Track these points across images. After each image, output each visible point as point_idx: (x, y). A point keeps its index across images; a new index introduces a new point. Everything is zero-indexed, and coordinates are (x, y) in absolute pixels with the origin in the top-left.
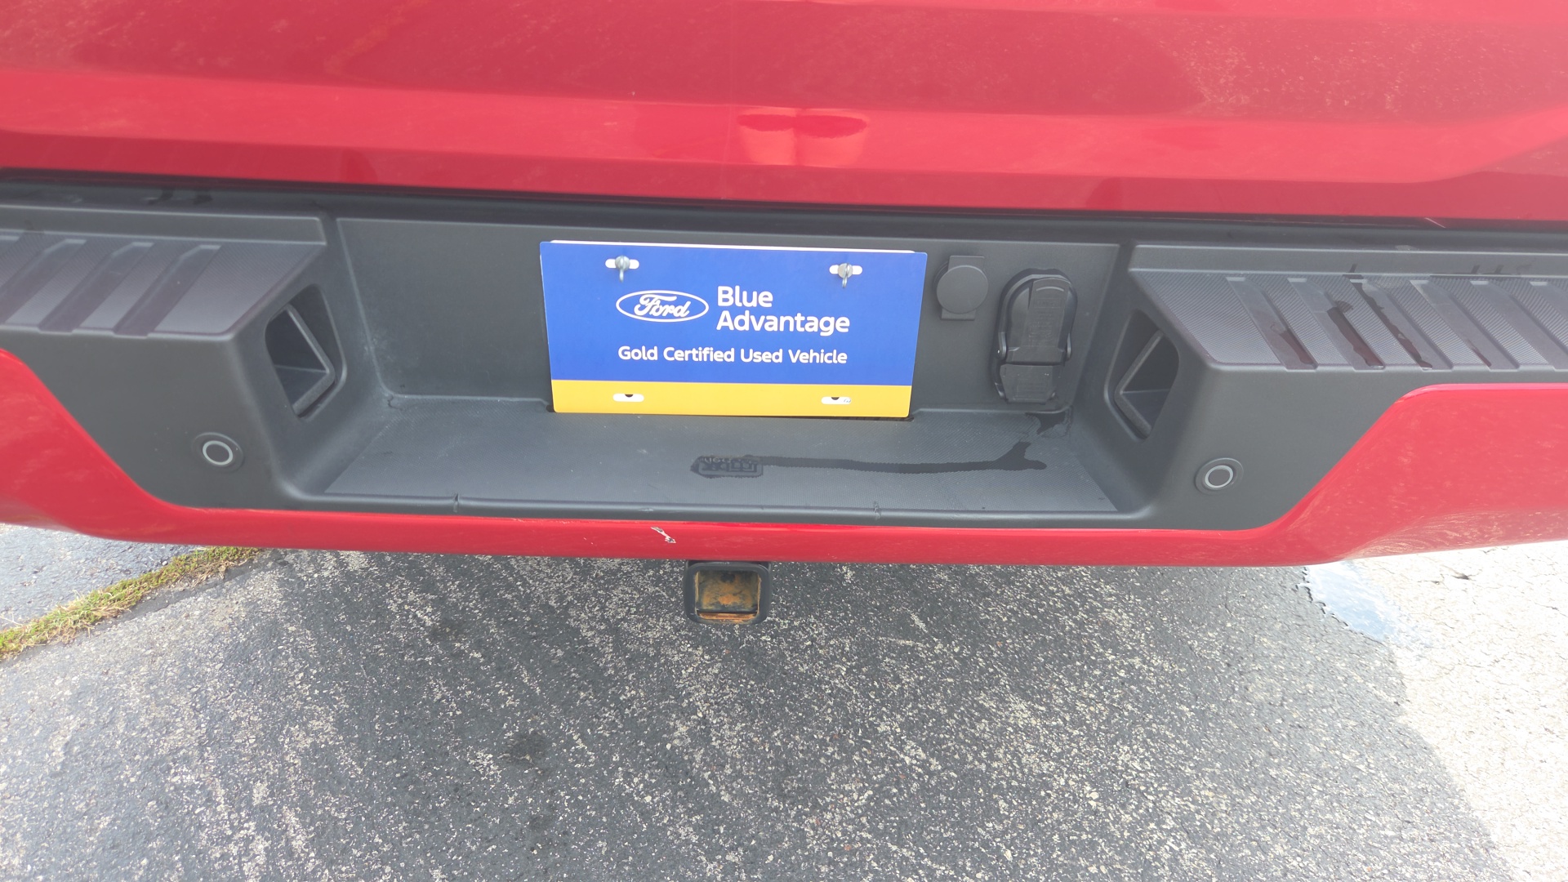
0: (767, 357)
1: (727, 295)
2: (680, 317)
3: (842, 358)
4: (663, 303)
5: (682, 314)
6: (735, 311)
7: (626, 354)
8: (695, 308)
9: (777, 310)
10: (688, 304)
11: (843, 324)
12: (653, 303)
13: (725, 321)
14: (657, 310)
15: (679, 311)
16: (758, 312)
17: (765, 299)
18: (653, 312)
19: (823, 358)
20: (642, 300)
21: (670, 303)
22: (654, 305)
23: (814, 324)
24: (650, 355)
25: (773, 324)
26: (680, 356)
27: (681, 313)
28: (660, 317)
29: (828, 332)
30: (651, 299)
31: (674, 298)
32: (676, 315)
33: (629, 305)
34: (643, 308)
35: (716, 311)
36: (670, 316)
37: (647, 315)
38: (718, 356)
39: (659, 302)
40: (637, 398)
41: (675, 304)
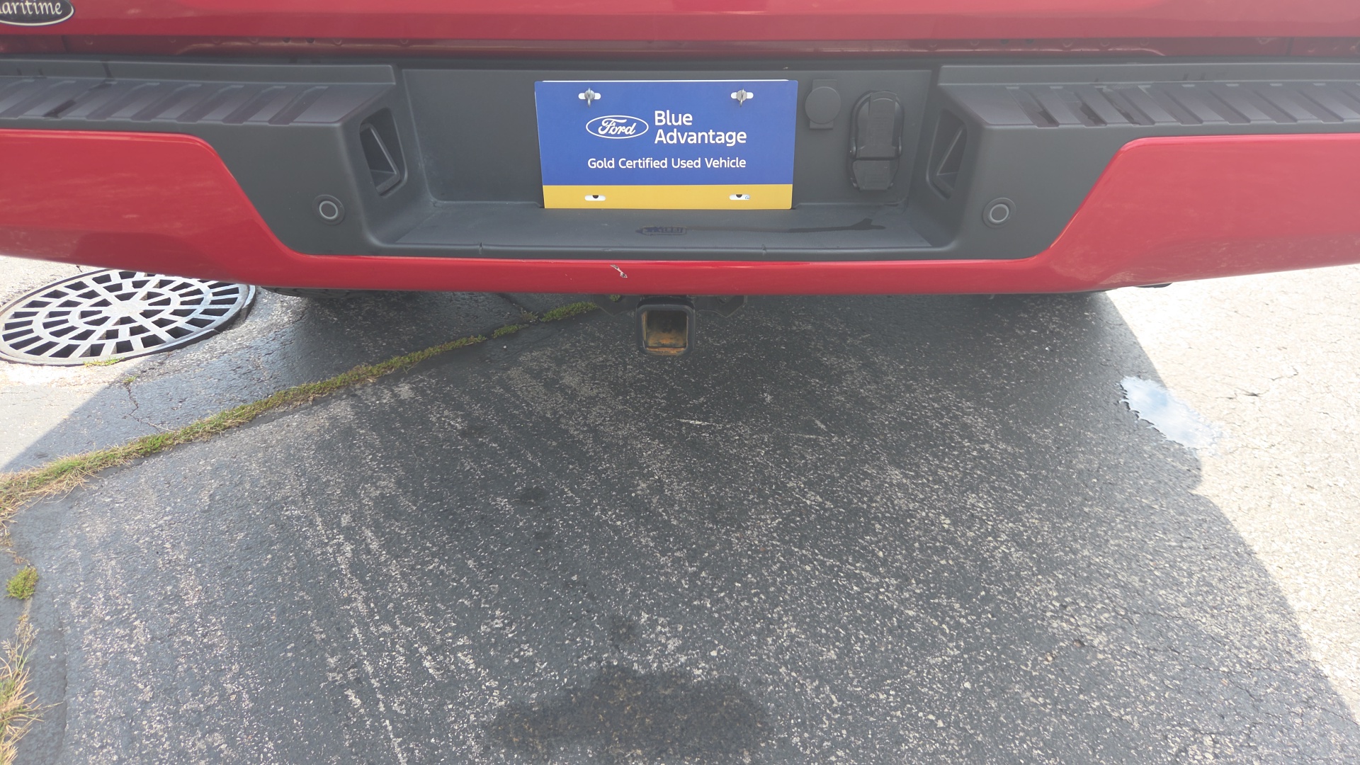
0: (689, 164)
1: (661, 117)
2: (629, 135)
3: (742, 164)
4: (618, 125)
5: (630, 133)
6: (667, 129)
7: (593, 164)
8: (640, 128)
9: (696, 127)
10: (635, 124)
11: (741, 137)
12: (610, 125)
13: (660, 137)
14: (614, 130)
15: (629, 130)
16: (682, 129)
17: (687, 119)
18: (611, 132)
19: (729, 164)
20: (603, 124)
21: (622, 125)
22: (613, 127)
23: (722, 138)
24: (609, 164)
25: (694, 138)
26: (630, 164)
27: (630, 131)
28: (616, 135)
29: (732, 143)
30: (610, 122)
31: (625, 121)
32: (627, 133)
33: (594, 127)
34: (604, 128)
35: (654, 130)
36: (623, 134)
37: (607, 134)
38: (656, 164)
39: (614, 124)
40: (601, 198)
41: (626, 125)
